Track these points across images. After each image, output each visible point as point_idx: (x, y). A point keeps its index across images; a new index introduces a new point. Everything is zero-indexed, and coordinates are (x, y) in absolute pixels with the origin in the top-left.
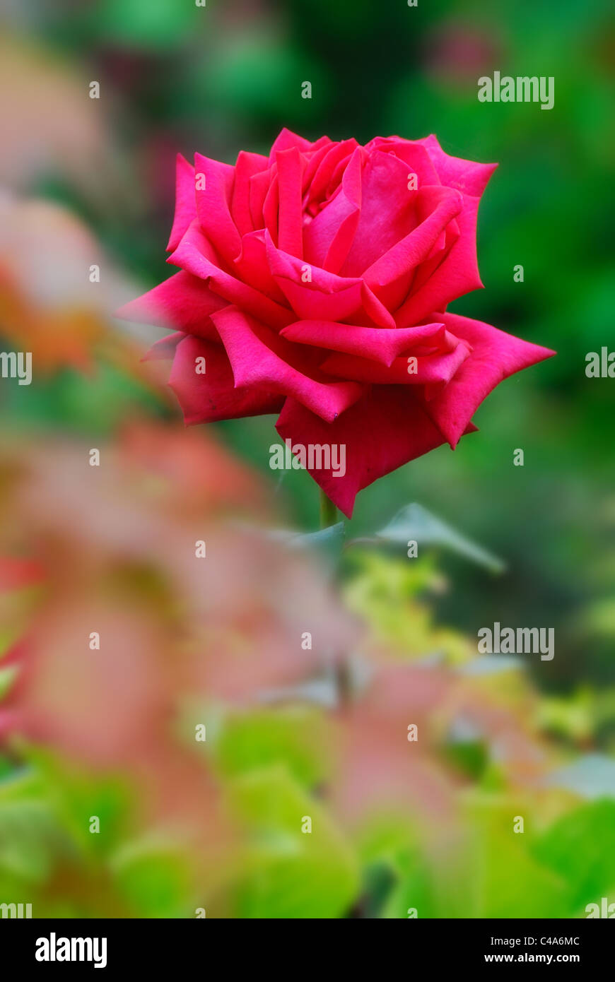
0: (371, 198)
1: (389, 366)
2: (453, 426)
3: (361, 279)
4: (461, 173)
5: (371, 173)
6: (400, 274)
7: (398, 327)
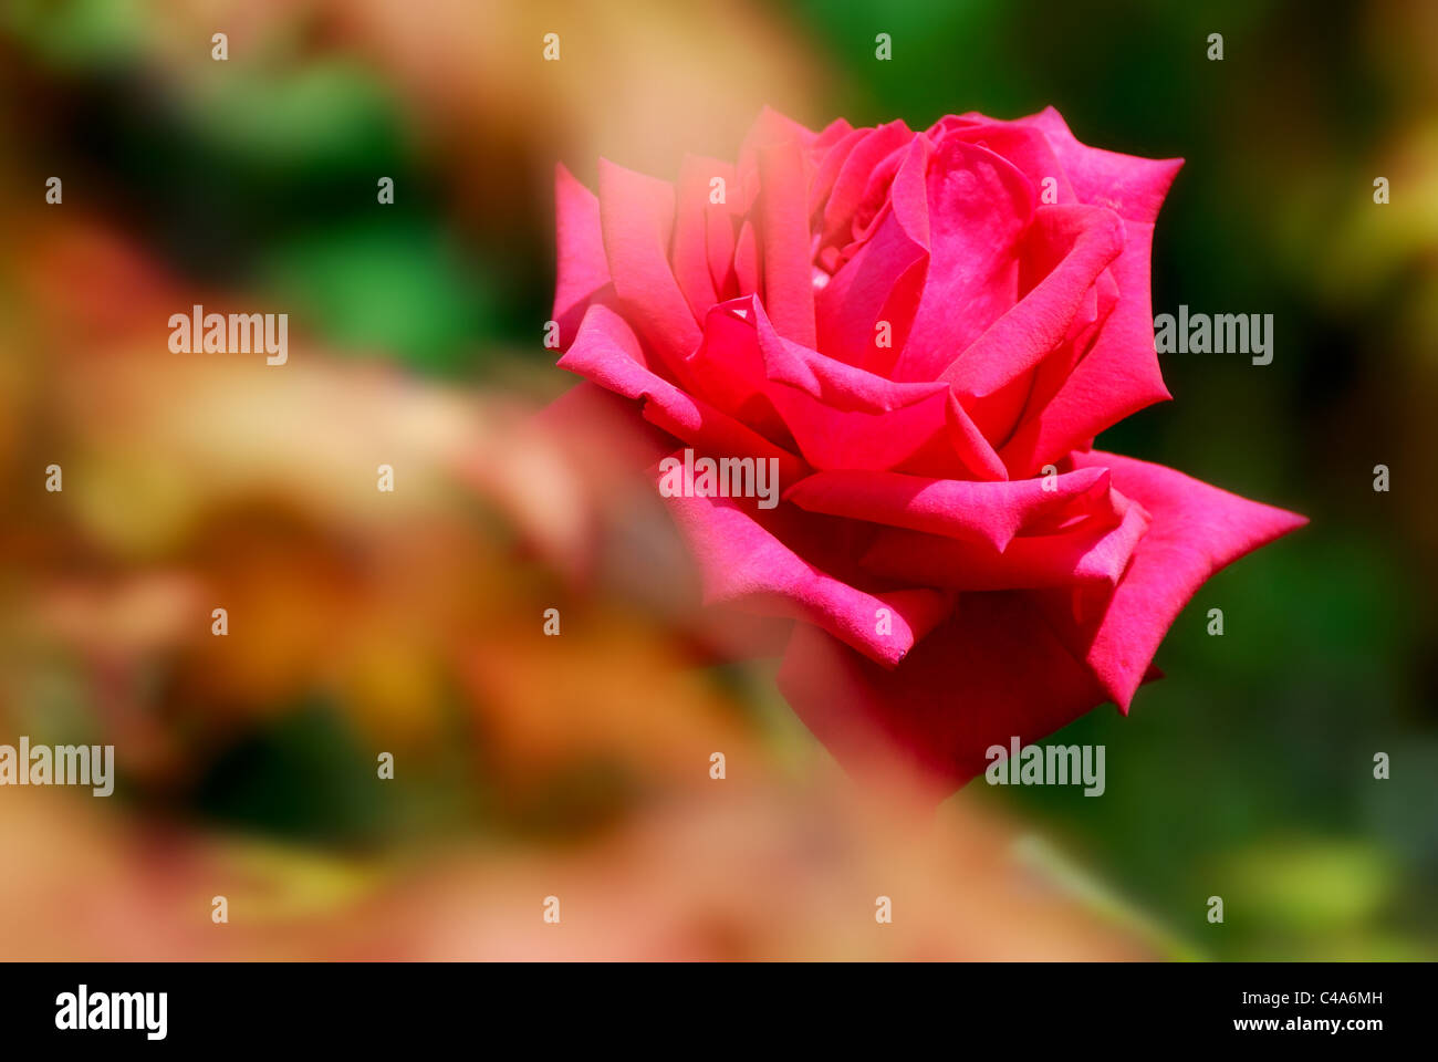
0: (944, 231)
1: (1002, 550)
2: (1120, 669)
3: (939, 384)
4: (1112, 179)
5: (944, 184)
6: (1012, 374)
7: (1012, 478)
